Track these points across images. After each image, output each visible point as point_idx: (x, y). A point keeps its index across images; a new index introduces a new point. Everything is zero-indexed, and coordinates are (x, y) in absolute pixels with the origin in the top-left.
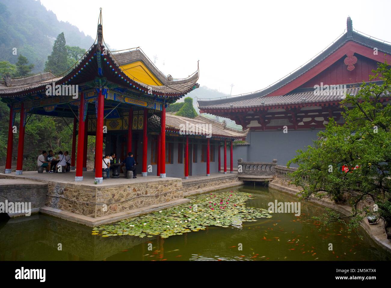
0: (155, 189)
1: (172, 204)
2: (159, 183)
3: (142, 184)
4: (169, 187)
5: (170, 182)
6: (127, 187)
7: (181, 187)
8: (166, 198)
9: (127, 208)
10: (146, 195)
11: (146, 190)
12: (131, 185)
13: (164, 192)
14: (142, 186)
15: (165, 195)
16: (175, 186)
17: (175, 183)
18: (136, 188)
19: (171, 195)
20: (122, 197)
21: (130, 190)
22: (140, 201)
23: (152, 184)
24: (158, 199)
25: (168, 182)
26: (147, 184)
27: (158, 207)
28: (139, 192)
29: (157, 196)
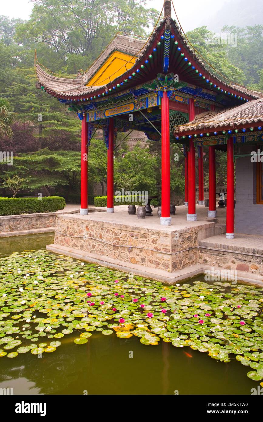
0: (113, 236)
1: (126, 268)
2: (121, 228)
3: (97, 223)
4: (141, 240)
5: (143, 232)
6: (81, 222)
7: (167, 248)
8: (131, 255)
9: (78, 246)
10: (100, 240)
11: (101, 232)
12: (85, 221)
13: (128, 244)
14: (96, 225)
15: (130, 250)
16: (152, 242)
17: (153, 236)
18: (90, 226)
19: (141, 254)
20: (76, 233)
21: (83, 227)
22: (92, 244)
23: (109, 226)
24: (117, 251)
25: (137, 231)
26: (102, 225)
27: (103, 261)
28: (92, 233)
29: (116, 247)
